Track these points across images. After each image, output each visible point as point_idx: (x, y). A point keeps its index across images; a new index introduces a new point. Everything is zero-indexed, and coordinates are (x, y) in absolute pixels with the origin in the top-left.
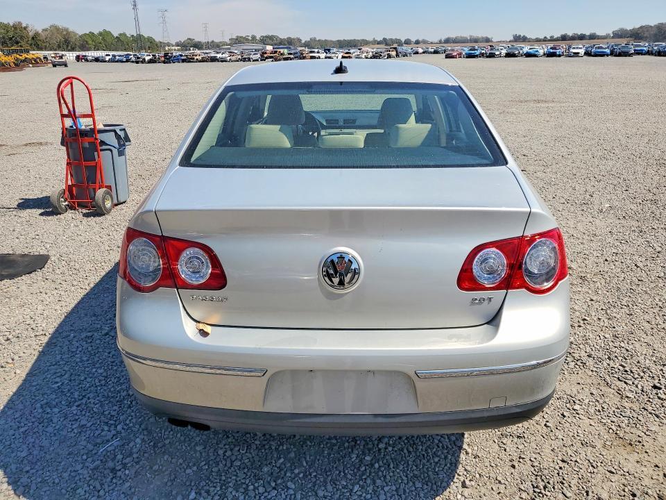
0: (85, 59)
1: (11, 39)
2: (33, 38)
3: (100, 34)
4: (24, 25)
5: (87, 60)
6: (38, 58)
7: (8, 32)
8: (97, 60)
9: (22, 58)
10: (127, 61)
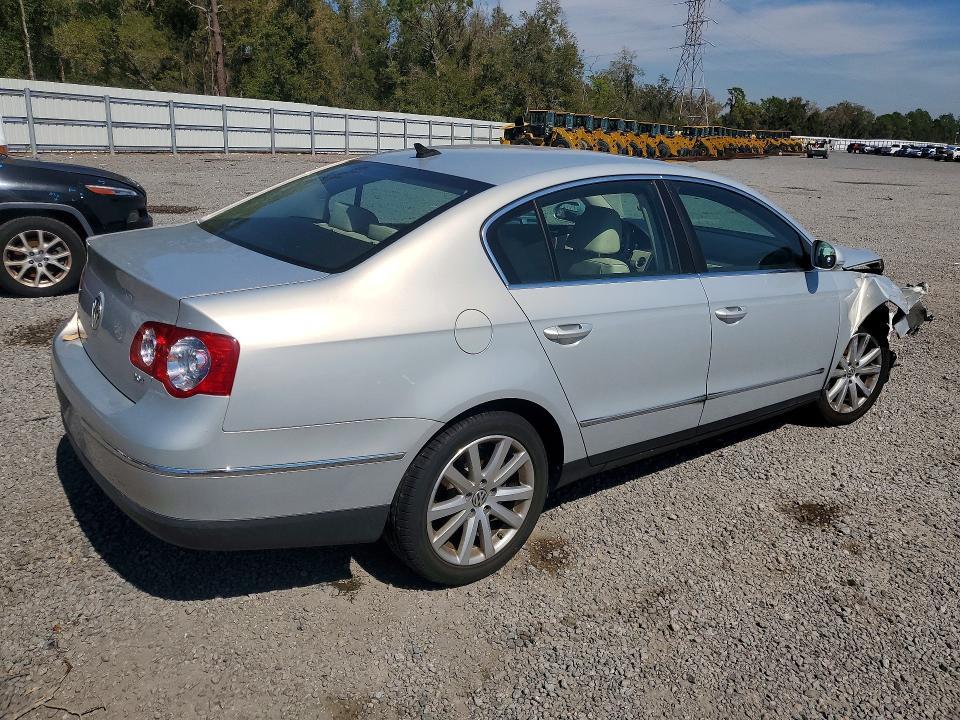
0: (861, 149)
1: (781, 119)
2: (809, 119)
3: (911, 115)
4: (803, 102)
5: (862, 151)
6: (797, 144)
7: (780, 110)
8: (877, 151)
9: (778, 144)
10: (923, 156)
